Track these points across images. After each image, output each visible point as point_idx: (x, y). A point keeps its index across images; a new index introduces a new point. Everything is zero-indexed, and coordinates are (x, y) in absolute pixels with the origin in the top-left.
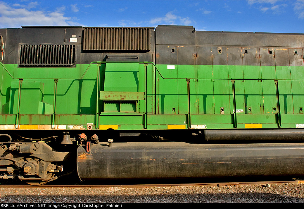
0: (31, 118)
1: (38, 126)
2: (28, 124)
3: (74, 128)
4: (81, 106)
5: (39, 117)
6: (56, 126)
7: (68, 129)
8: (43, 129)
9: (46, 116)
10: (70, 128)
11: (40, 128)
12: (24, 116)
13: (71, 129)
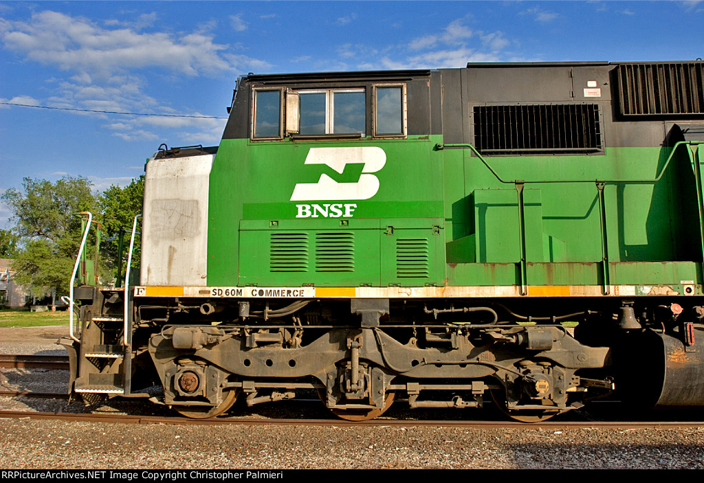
0: (549, 270)
1: (571, 288)
2: (545, 285)
3: (653, 293)
4: (626, 244)
5: (569, 268)
6: (612, 288)
7: (639, 295)
8: (583, 296)
9: (585, 265)
10: (643, 292)
11: (574, 293)
12: (534, 265)
13: (646, 295)
